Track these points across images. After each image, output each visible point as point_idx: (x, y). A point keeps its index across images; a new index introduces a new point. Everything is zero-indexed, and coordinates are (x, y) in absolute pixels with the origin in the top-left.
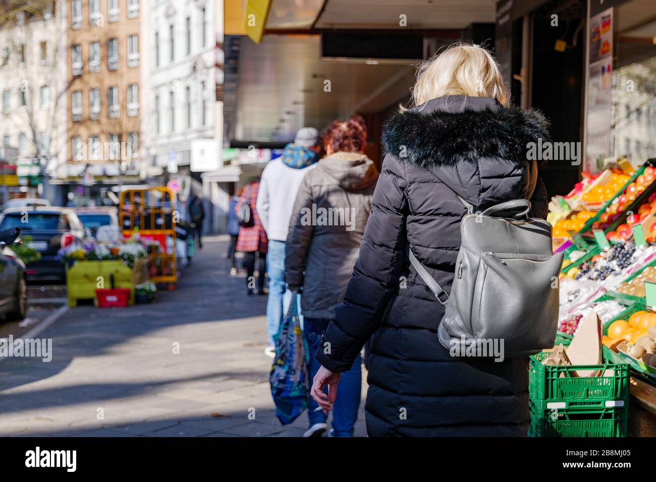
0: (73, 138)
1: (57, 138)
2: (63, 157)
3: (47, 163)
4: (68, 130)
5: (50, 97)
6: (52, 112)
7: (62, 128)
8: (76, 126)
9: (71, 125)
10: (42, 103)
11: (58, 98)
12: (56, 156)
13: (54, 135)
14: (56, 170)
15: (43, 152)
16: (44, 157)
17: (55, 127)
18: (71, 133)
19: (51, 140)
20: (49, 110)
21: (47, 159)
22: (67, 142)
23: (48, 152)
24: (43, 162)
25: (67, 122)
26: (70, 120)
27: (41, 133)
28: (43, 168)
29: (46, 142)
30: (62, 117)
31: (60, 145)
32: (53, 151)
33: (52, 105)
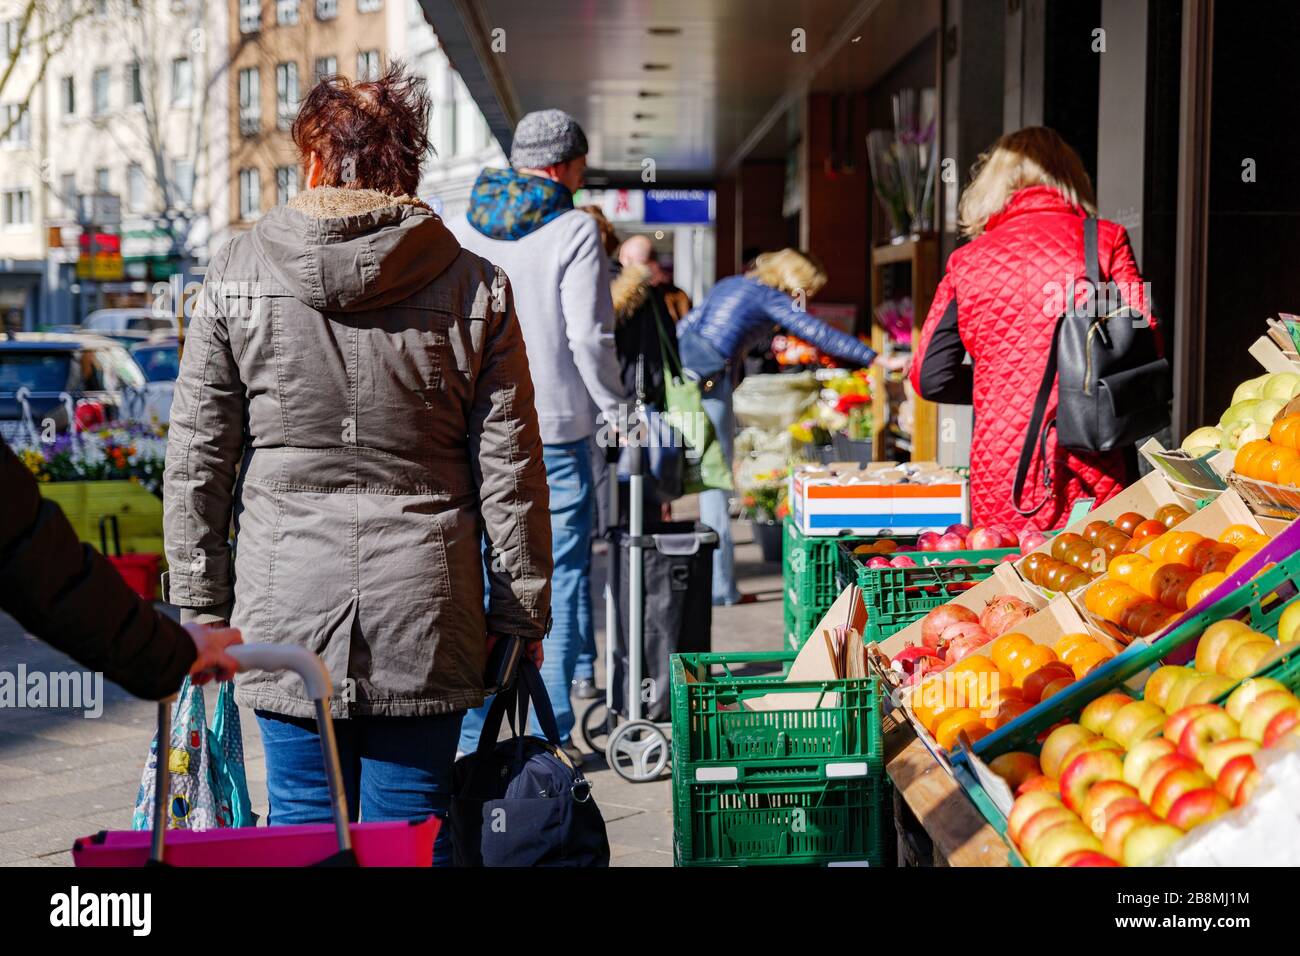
0: (242, 172)
1: (207, 175)
2: (220, 216)
3: (189, 228)
4: (231, 156)
5: (192, 85)
6: (196, 117)
7: (219, 152)
8: (249, 146)
9: (236, 144)
10: (175, 98)
11: (211, 82)
12: (207, 212)
13: (201, 168)
14: (207, 242)
15: (180, 205)
16: (181, 215)
17: (203, 149)
18: (237, 163)
19: (195, 177)
20: (191, 110)
21: (187, 220)
22: (230, 181)
23: (190, 205)
24: (179, 225)
25: (229, 137)
26: (235, 132)
27: (174, 161)
28: (179, 240)
29: (185, 182)
30: (219, 125)
31: (213, 190)
32: (199, 202)
33: (198, 98)
